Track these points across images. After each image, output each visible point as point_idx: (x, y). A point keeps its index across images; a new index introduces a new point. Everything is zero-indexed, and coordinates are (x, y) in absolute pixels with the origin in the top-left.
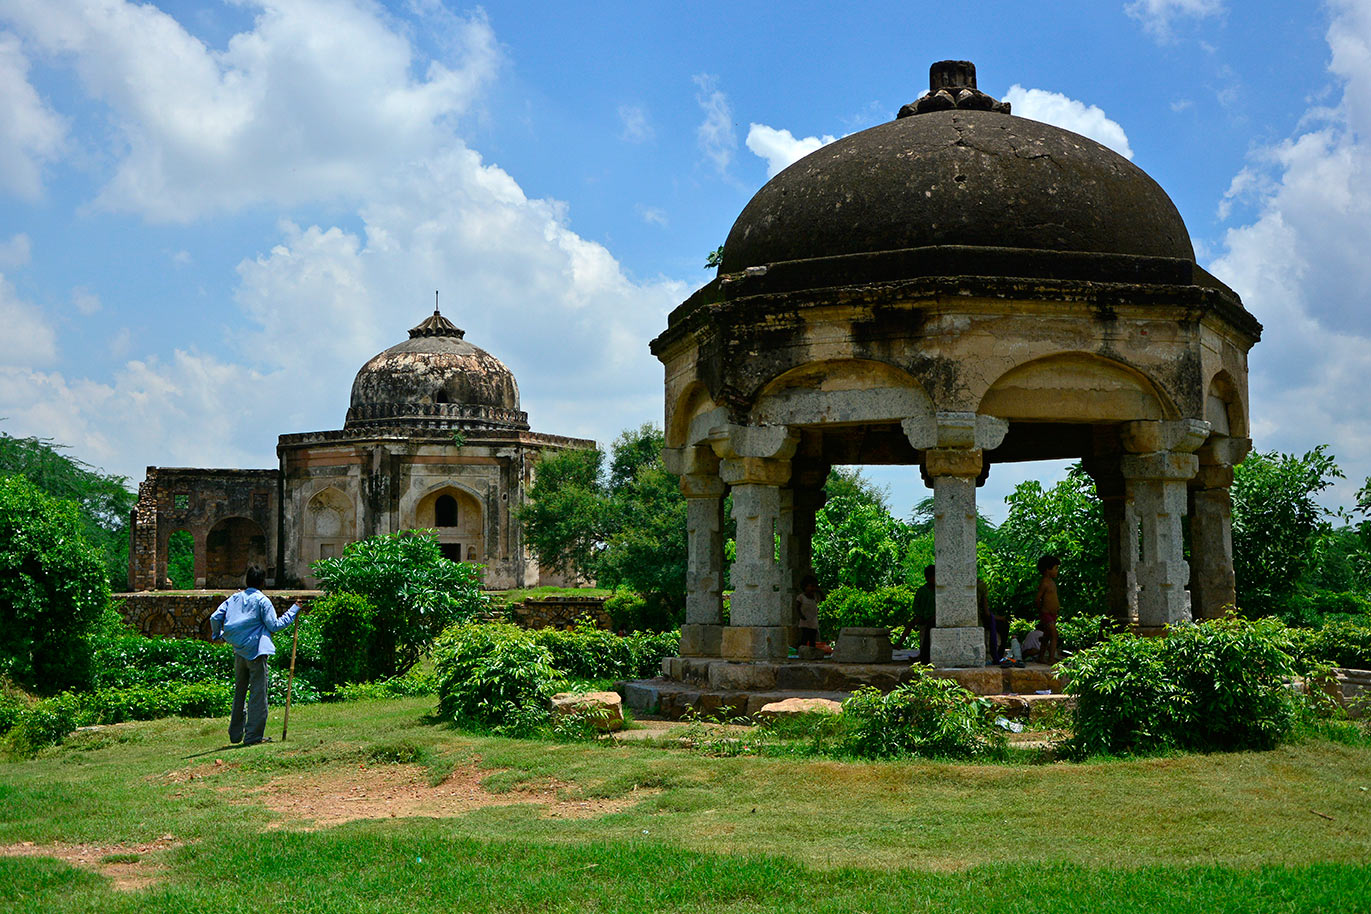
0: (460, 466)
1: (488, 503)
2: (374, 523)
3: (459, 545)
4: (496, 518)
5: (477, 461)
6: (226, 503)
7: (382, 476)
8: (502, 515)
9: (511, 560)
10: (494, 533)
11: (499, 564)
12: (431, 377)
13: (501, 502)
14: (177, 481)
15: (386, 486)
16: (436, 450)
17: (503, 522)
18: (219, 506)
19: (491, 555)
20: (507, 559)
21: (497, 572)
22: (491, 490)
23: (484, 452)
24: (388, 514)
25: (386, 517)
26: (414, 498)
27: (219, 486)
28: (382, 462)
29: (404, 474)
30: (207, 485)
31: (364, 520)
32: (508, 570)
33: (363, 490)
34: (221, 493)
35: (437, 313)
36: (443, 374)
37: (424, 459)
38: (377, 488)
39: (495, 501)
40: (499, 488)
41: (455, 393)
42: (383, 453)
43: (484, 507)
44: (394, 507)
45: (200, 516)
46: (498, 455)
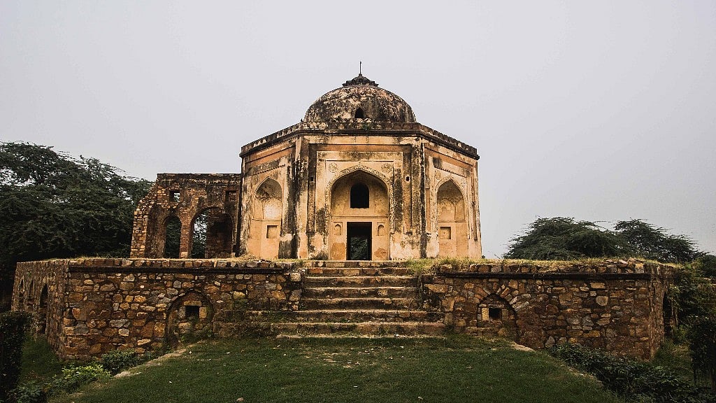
0: (368, 153)
1: (392, 183)
2: (295, 202)
3: (370, 224)
4: (400, 197)
5: (381, 148)
6: (206, 197)
7: (302, 161)
8: (406, 196)
9: (414, 234)
10: (399, 210)
11: (404, 237)
12: (351, 100)
13: (405, 184)
14: (173, 182)
15: (305, 170)
16: (348, 140)
17: (407, 201)
18: (201, 200)
19: (396, 229)
20: (411, 233)
21: (403, 244)
22: (396, 173)
23: (388, 140)
24: (306, 193)
25: (304, 196)
26: (328, 180)
27: (202, 185)
28: (301, 150)
29: (320, 160)
30: (193, 185)
31: (288, 200)
32: (412, 243)
33: (288, 176)
34: (203, 190)
35: (360, 75)
36: (360, 97)
37: (338, 147)
38: (297, 172)
39: (399, 183)
40: (402, 172)
41: (369, 111)
42: (302, 142)
43: (390, 187)
44: (312, 187)
45: (187, 207)
46: (401, 143)
